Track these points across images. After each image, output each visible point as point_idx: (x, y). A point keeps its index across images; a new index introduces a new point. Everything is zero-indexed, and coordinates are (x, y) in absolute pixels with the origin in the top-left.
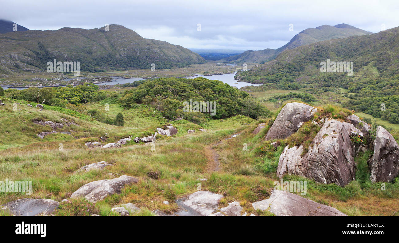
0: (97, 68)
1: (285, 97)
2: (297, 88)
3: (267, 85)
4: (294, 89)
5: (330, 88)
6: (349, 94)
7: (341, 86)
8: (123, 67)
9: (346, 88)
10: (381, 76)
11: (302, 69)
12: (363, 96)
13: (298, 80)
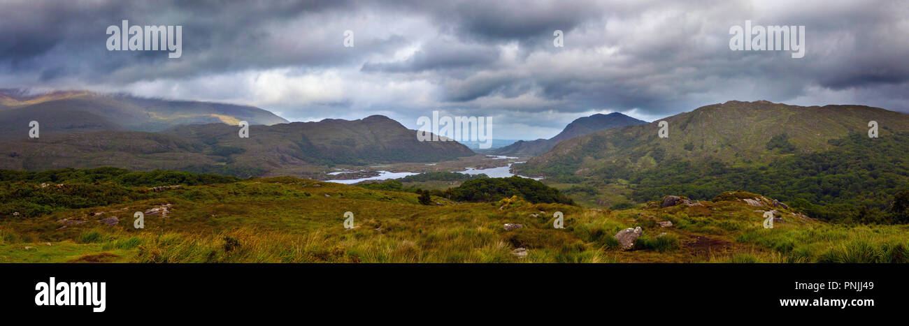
1: (569, 191)
2: (578, 181)
3: (547, 179)
4: (576, 183)
5: (611, 180)
6: (632, 185)
7: (622, 177)
8: (387, 160)
9: (627, 179)
10: (659, 166)
11: (580, 161)
12: (645, 186)
13: (578, 172)
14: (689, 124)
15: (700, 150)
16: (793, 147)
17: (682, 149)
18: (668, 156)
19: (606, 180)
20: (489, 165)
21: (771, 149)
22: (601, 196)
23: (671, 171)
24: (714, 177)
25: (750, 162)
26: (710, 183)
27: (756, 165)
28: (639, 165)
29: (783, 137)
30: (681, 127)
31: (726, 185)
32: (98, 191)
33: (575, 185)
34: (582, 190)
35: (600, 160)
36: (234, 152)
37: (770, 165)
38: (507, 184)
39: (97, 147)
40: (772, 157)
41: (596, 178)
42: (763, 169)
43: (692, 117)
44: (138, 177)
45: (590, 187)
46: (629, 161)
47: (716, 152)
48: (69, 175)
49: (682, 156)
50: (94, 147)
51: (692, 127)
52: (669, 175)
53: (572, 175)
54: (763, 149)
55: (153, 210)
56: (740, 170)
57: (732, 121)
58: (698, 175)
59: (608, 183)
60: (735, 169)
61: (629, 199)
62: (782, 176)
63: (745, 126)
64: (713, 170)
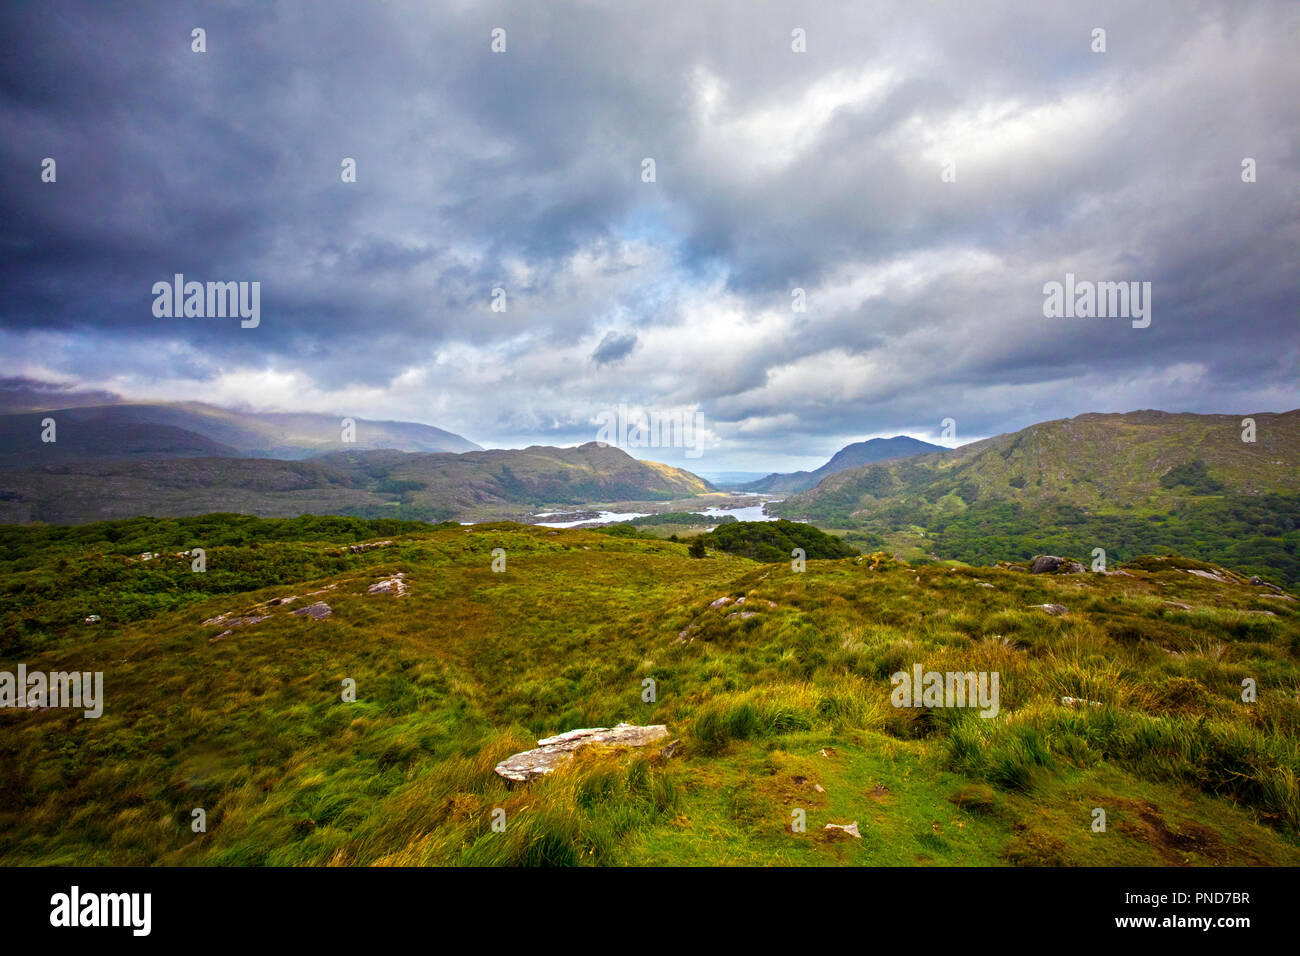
0: (576, 499)
2: (854, 527)
3: (817, 522)
5: (901, 527)
6: (931, 535)
7: (916, 523)
8: (610, 497)
9: (923, 526)
10: (970, 509)
11: (856, 500)
12: (951, 536)
13: (853, 515)
14: (1015, 450)
15: (1036, 488)
16: (1218, 484)
17: (1007, 485)
18: (984, 494)
19: (893, 526)
20: (737, 504)
21: (1170, 488)
22: (887, 547)
23: (991, 517)
24: (1065, 528)
25: (1128, 507)
26: (1056, 536)
27: (1141, 513)
28: (939, 507)
29: (1197, 467)
30: (1002, 454)
31: (1087, 541)
32: (259, 558)
33: (852, 532)
34: (861, 539)
35: (883, 499)
36: (411, 488)
37: (1172, 513)
38: (773, 529)
39: (194, 481)
40: (1175, 501)
41: (878, 523)
42: (1156, 518)
43: (1020, 439)
44: (278, 527)
45: (872, 535)
46: (925, 500)
47: (1065, 490)
48: (146, 529)
49: (1006, 495)
50: (187, 481)
51: (1021, 454)
52: (988, 522)
53: (846, 518)
54: (1153, 486)
55: (381, 585)
56: (1112, 520)
57: (1090, 445)
58: (1035, 524)
59: (896, 530)
60: (1102, 518)
61: (927, 553)
62: (1199, 532)
63: (1115, 452)
64: (1060, 518)
